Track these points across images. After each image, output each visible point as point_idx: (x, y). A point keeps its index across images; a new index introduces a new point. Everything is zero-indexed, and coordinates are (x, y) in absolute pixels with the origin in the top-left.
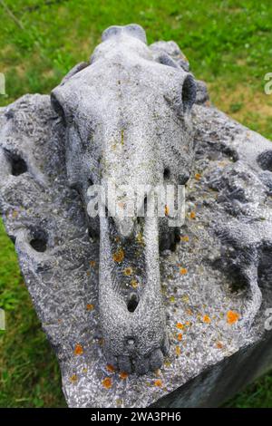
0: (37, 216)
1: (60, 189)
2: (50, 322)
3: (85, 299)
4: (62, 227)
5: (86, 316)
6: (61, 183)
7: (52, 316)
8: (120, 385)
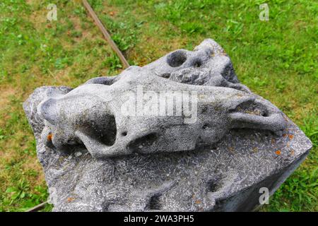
0: (200, 185)
1: (178, 171)
2: (265, 171)
3: (251, 153)
4: (208, 167)
5: (260, 151)
6: (172, 171)
7: (263, 169)
8: (291, 132)
